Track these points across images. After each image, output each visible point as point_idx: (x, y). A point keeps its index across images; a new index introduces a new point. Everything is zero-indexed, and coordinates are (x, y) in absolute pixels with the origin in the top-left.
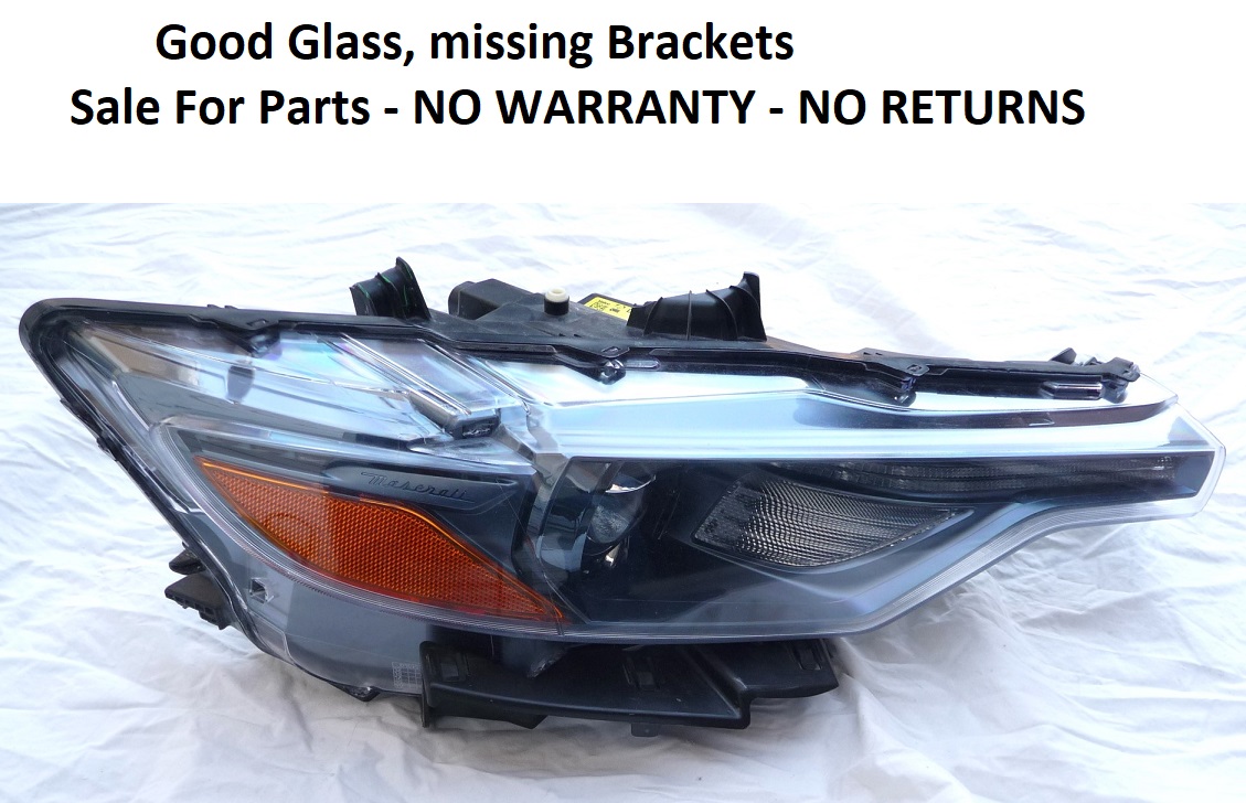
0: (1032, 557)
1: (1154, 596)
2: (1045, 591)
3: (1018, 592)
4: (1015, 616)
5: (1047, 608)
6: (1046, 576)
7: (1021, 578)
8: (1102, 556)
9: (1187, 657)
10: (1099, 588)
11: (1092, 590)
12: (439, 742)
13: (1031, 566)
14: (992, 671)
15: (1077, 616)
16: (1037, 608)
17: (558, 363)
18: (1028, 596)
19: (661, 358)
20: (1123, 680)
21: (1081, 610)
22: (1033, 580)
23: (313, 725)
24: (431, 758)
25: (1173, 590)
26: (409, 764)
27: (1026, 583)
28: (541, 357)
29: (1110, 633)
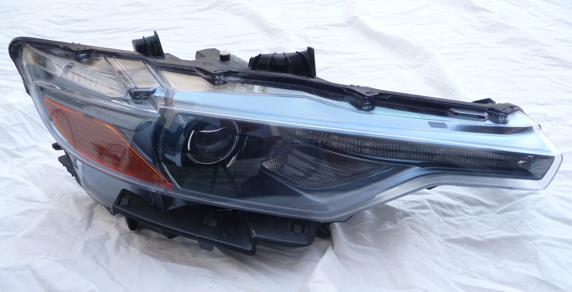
0: (469, 209)
1: (526, 237)
2: (467, 226)
3: (451, 224)
4: (442, 235)
5: (463, 234)
6: (471, 219)
7: (457, 218)
8: (506, 213)
9: (536, 274)
10: (498, 229)
11: (494, 229)
12: (136, 238)
13: (466, 213)
14: (403, 256)
15: (478, 241)
16: (458, 234)
17: (198, 76)
18: (456, 227)
19: (242, 77)
20: (491, 279)
21: (481, 238)
22: (463, 220)
23: (94, 222)
24: (129, 244)
25: (540, 237)
26: (118, 244)
27: (458, 221)
28: (190, 72)
29: (495, 253)
